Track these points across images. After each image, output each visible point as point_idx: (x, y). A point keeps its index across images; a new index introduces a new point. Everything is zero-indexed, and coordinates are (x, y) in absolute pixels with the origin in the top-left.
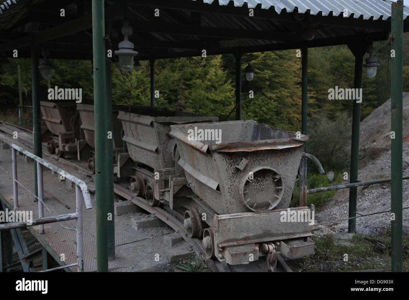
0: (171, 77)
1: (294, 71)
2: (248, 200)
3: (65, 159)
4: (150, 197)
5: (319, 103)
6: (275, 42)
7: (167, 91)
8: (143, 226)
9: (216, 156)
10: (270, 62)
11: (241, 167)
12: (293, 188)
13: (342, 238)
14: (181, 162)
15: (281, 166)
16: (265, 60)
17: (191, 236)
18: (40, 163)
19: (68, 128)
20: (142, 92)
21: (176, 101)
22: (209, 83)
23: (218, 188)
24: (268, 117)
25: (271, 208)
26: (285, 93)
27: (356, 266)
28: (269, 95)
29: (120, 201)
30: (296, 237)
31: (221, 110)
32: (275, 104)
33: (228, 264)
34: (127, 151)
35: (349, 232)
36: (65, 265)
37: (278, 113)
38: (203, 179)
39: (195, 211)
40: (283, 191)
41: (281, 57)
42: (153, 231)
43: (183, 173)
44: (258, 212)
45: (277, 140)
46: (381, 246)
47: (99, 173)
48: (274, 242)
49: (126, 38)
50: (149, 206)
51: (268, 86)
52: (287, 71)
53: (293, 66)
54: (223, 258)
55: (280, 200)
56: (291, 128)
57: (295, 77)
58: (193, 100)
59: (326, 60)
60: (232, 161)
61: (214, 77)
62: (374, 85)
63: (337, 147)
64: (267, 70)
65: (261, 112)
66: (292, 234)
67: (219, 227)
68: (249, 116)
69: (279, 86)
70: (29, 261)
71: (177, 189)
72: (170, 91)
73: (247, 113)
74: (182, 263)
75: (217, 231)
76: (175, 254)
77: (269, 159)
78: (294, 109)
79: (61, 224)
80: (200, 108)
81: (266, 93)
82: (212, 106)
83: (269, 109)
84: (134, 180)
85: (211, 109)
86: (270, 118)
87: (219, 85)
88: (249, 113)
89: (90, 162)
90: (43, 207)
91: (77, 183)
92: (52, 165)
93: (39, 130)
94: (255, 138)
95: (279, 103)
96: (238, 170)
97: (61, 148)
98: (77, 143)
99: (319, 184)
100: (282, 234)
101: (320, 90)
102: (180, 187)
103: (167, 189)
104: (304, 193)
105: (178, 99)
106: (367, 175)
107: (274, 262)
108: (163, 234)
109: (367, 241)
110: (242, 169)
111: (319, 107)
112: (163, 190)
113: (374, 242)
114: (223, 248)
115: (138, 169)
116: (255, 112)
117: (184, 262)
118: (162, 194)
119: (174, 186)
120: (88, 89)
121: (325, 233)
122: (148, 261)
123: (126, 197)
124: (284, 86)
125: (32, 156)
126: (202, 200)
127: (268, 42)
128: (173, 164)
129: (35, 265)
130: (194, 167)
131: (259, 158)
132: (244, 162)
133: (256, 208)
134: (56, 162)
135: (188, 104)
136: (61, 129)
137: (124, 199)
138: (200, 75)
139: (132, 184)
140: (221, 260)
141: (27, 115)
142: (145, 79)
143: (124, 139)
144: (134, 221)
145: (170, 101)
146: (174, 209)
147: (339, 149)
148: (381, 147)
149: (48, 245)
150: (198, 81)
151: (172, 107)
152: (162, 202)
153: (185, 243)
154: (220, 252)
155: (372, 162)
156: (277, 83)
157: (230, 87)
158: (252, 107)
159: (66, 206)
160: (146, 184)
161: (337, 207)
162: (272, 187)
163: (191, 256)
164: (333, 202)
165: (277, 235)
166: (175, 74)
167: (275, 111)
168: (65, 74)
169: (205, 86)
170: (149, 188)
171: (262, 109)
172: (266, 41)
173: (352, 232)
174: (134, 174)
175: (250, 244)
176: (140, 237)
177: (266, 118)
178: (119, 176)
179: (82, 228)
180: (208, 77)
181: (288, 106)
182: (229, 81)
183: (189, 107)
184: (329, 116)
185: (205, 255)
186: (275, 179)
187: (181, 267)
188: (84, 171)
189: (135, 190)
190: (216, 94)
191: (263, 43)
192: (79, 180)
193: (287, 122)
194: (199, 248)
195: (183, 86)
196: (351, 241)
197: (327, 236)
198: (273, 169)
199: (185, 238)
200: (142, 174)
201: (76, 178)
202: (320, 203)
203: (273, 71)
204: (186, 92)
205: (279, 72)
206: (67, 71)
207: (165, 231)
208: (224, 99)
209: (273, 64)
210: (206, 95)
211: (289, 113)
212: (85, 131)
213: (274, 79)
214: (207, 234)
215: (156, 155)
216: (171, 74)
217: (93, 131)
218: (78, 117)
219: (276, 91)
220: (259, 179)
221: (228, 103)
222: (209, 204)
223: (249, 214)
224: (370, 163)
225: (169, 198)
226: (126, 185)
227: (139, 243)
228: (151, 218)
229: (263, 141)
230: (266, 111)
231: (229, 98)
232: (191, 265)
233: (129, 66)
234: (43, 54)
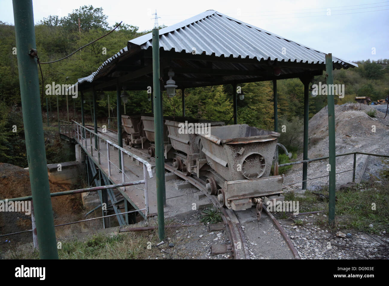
0: (193, 98)
1: (267, 93)
2: (245, 172)
3: (135, 148)
4: (185, 170)
5: (282, 112)
6: (256, 77)
7: (191, 107)
8: (181, 188)
9: (226, 146)
10: (252, 88)
11: (241, 153)
12: (271, 164)
13: (299, 193)
14: (204, 150)
15: (264, 152)
16: (249, 87)
17: (210, 193)
18: (122, 151)
19: (136, 131)
20: (177, 108)
21: (196, 112)
22: (216, 101)
23: (227, 166)
24: (252, 121)
25: (258, 177)
26: (262, 106)
27: (308, 209)
28: (252, 107)
29: (167, 173)
30: (273, 194)
31: (224, 117)
32: (256, 112)
33: (233, 210)
34: (170, 143)
35: (303, 189)
36: (139, 209)
37: (258, 118)
38: (218, 160)
39: (212, 179)
40: (266, 166)
41: (258, 85)
42: (187, 191)
43: (204, 156)
44: (251, 180)
45: (262, 136)
46: (322, 197)
47: (158, 157)
48: (261, 197)
49: (171, 78)
50: (185, 176)
51: (251, 102)
52: (262, 93)
53: (266, 90)
54: (230, 206)
55: (264, 172)
56: (266, 127)
57: (267, 96)
58: (206, 111)
59: (285, 86)
60: (235, 149)
61: (219, 98)
62: (314, 100)
63: (293, 138)
64: (250, 92)
65: (248, 118)
66: (271, 192)
67: (228, 188)
68: (241, 120)
69: (258, 102)
70: (117, 205)
71: (201, 166)
72: (193, 106)
73: (239, 119)
74: (205, 209)
75: (227, 191)
76: (201, 204)
77: (257, 148)
78: (267, 115)
79: (135, 186)
80: (211, 116)
81: (250, 106)
82: (218, 115)
83: (252, 116)
84: (175, 161)
85: (217, 116)
86: (253, 121)
87: (222, 102)
88: (241, 119)
89: (149, 150)
90: (124, 176)
91: (144, 163)
92: (130, 152)
93: (121, 131)
94: (247, 135)
95: (258, 112)
96: (238, 155)
97: (132, 142)
98: (142, 139)
99: (283, 160)
100: (265, 192)
101: (282, 104)
102: (204, 164)
103: (195, 166)
104: (277, 167)
105: (198, 111)
106: (312, 154)
107: (261, 208)
108: (193, 193)
109: (313, 194)
110: (241, 154)
111: (282, 114)
112: (193, 167)
113: (317, 195)
114: (231, 201)
115: (177, 154)
116: (244, 118)
117: (207, 209)
118: (193, 169)
119: (199, 164)
120: (145, 107)
121: (289, 190)
122: (185, 208)
123: (170, 170)
124: (260, 101)
125: (118, 147)
126: (216, 172)
127: (252, 77)
128: (198, 151)
129: (120, 208)
130: (212, 153)
131: (251, 147)
132: (243, 149)
133: (250, 177)
134: (129, 150)
135: (204, 114)
136: (132, 131)
137: (169, 172)
138: (210, 96)
139: (174, 163)
140: (229, 208)
141: (112, 123)
142: (178, 100)
143: (169, 136)
144: (176, 184)
145: (193, 113)
146: (199, 178)
147: (295, 139)
148: (319, 137)
149: (128, 197)
150: (210, 100)
151: (195, 116)
152: (192, 173)
153: (206, 198)
154: (229, 203)
155: (314, 146)
156: (256, 100)
157: (228, 103)
158: (242, 115)
159: (137, 176)
160: (182, 163)
161: (294, 174)
162: (259, 165)
163: (210, 205)
164: (292, 171)
165: (263, 193)
166: (196, 96)
167: (256, 117)
168: (133, 98)
169: (214, 103)
170: (184, 165)
171: (248, 116)
172: (251, 76)
173: (305, 189)
174: (175, 157)
175: (246, 198)
176: (180, 194)
177: (250, 121)
178: (166, 158)
179: (147, 189)
180: (215, 97)
181: (264, 114)
182: (228, 100)
183: (204, 116)
184: (288, 119)
185: (219, 205)
186: (260, 159)
187: (205, 212)
188: (145, 155)
189: (176, 166)
190: (220, 107)
191: (249, 78)
192: (145, 161)
193: (263, 123)
194: (215, 200)
195: (201, 104)
196: (305, 194)
197: (290, 192)
198: (260, 154)
199: (206, 195)
200: (179, 157)
201: (143, 160)
202: (284, 171)
203: (254, 93)
204: (203, 107)
205: (258, 94)
206: (134, 97)
207: (194, 191)
208: (225, 111)
209: (254, 89)
210: (215, 108)
211: (264, 118)
212: (146, 132)
213: (255, 98)
214: (220, 192)
215: (188, 146)
216: (194, 97)
217: (154, 132)
218: (142, 123)
219: (256, 105)
220: (251, 159)
221: (228, 113)
222: (221, 175)
223: (246, 181)
224: (313, 147)
225: (197, 171)
226: (169, 163)
227: (179, 198)
228: (186, 183)
229: (254, 137)
230: (250, 117)
231: (228, 110)
232: (211, 211)
233: (172, 94)
234: (123, 88)
